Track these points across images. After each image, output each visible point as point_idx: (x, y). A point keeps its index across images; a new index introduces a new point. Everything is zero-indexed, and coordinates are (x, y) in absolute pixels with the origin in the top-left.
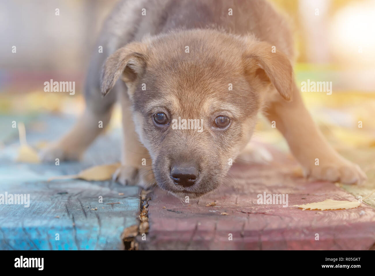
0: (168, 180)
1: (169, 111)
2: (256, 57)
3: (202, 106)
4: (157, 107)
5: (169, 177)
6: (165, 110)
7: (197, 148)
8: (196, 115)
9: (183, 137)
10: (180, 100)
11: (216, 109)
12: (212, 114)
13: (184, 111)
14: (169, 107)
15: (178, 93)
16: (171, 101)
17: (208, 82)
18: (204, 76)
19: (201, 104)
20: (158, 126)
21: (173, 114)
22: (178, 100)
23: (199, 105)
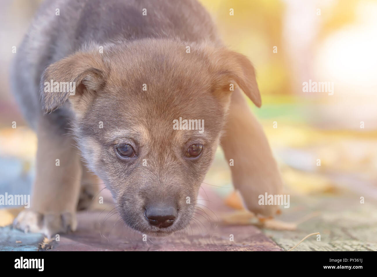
0: (142, 221)
1: (136, 143)
2: (229, 72)
3: (175, 135)
4: (122, 138)
5: (143, 218)
6: (132, 142)
7: (172, 183)
8: (168, 145)
9: (156, 172)
10: (150, 130)
11: (189, 137)
12: (186, 143)
13: (155, 142)
14: (138, 139)
15: (147, 122)
16: (140, 132)
17: (179, 107)
18: (173, 102)
19: (174, 133)
20: (123, 158)
21: (142, 147)
22: (148, 131)
23: (172, 134)
